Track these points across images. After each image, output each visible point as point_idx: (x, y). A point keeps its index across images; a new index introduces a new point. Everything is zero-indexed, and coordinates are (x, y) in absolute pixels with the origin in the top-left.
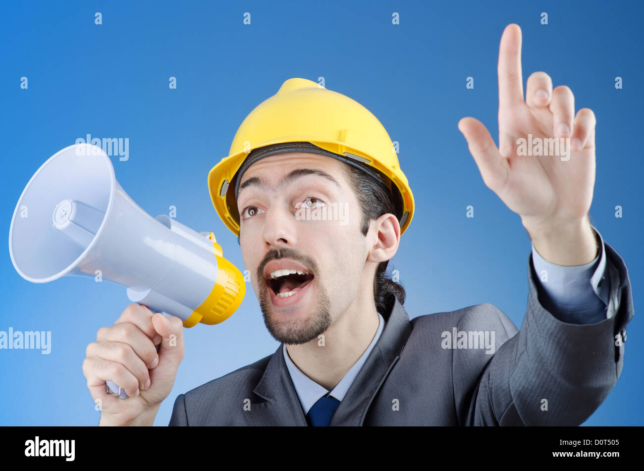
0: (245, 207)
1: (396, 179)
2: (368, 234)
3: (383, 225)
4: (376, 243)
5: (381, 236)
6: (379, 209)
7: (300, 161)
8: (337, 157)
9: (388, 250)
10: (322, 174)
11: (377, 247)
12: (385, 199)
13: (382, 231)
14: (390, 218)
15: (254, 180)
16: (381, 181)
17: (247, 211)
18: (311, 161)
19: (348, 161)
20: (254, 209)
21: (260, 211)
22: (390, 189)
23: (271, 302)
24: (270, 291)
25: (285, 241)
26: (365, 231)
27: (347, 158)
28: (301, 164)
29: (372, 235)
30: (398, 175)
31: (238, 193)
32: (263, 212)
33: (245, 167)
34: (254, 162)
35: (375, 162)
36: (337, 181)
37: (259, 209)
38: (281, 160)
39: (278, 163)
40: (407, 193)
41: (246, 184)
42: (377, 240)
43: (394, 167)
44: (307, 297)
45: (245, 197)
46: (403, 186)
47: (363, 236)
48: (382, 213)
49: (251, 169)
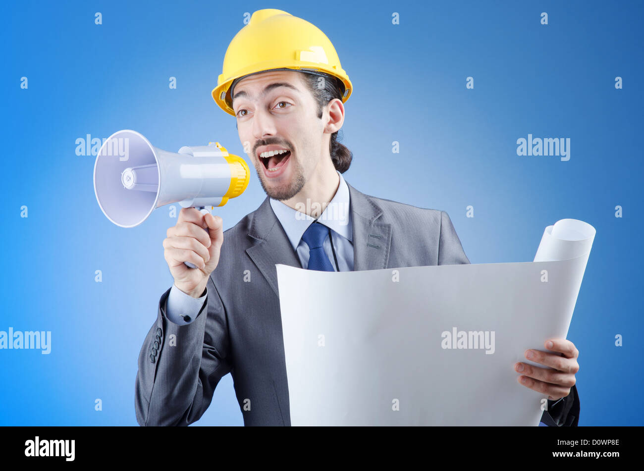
0: (239, 110)
1: (338, 75)
2: (323, 117)
3: (333, 107)
4: (329, 120)
5: (332, 115)
6: (329, 96)
7: (271, 77)
8: (296, 71)
9: (337, 123)
10: (287, 85)
11: (330, 122)
13: (332, 111)
14: (336, 102)
15: (242, 93)
16: (327, 77)
17: (240, 112)
18: (278, 77)
19: (303, 72)
20: (245, 112)
23: (264, 174)
24: (262, 165)
25: (269, 134)
26: (320, 116)
27: (302, 70)
28: (272, 79)
29: (326, 117)
30: (340, 72)
31: (233, 100)
32: (251, 112)
33: (233, 86)
35: (321, 69)
36: (299, 88)
37: (248, 111)
39: (257, 80)
40: (346, 81)
41: (238, 95)
42: (329, 118)
45: (238, 102)
47: (319, 119)
48: (331, 99)
49: (239, 84)
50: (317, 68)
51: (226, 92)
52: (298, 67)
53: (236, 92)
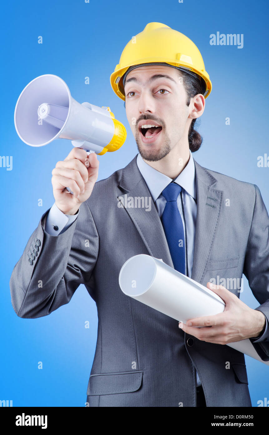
0: (129, 91)
1: (204, 76)
2: (190, 105)
3: (197, 100)
4: (193, 109)
5: (196, 105)
6: (195, 92)
7: (157, 70)
8: (175, 67)
9: (199, 112)
10: (168, 77)
11: (193, 111)
12: (198, 86)
13: (196, 102)
14: (201, 97)
15: (133, 79)
16: (196, 77)
17: (130, 94)
18: (162, 70)
19: (181, 69)
20: (133, 93)
22: (200, 80)
23: (141, 140)
24: (141, 135)
25: (150, 111)
26: (188, 104)
27: (180, 68)
28: (158, 71)
29: (192, 106)
30: (205, 74)
31: (125, 84)
32: (138, 94)
33: (129, 71)
34: (134, 69)
35: (194, 70)
36: (175, 81)
37: (135, 93)
38: (148, 69)
39: (146, 71)
40: (209, 82)
41: (130, 80)
42: (194, 107)
43: (202, 71)
44: (159, 138)
45: (129, 87)
46: (207, 80)
47: (187, 106)
48: (197, 94)
49: (132, 72)
50: (192, 68)
51: (121, 77)
52: (178, 64)
53: (128, 77)
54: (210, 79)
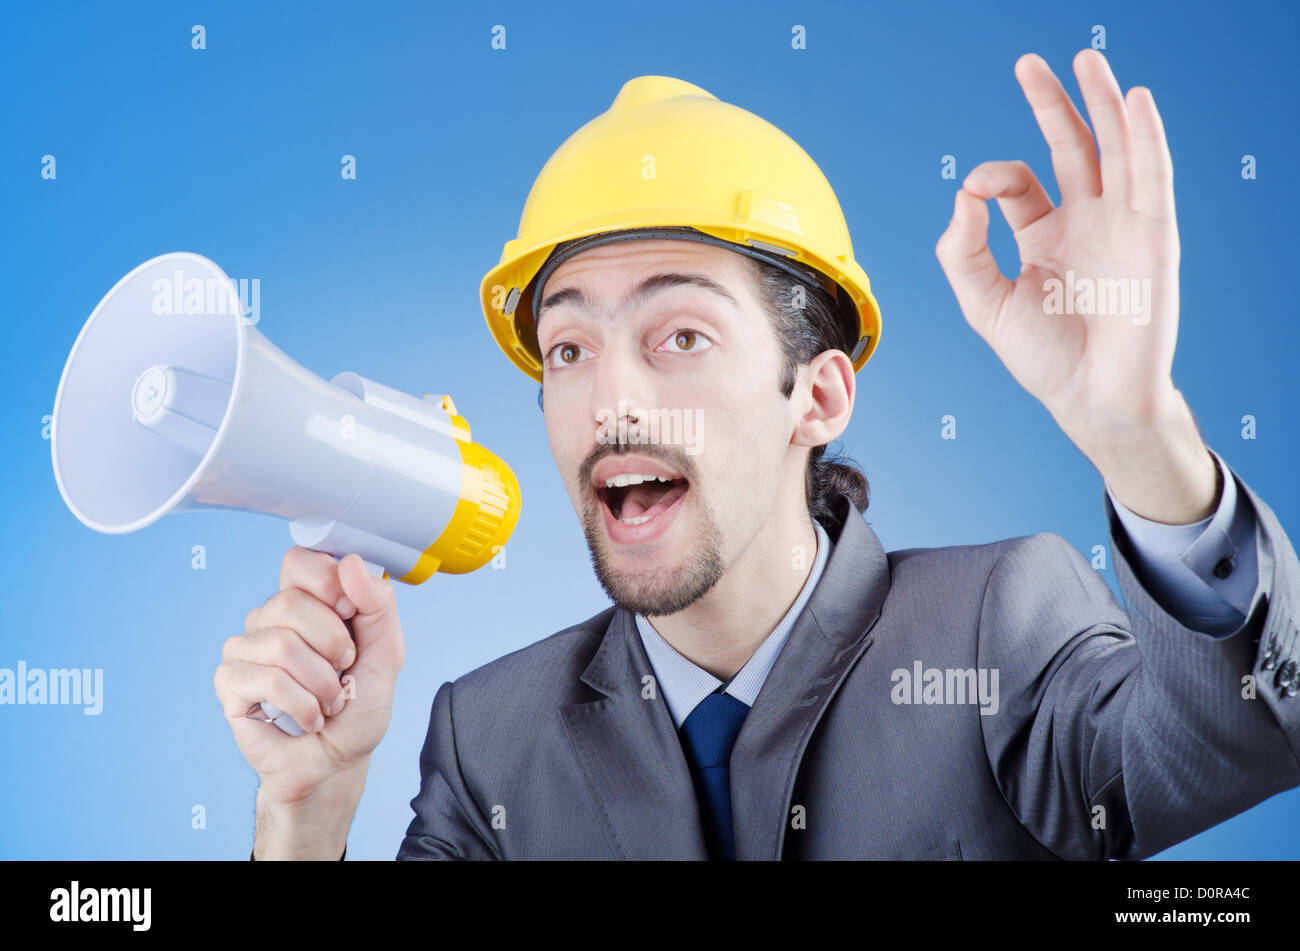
0: (558, 340)
1: (847, 282)
2: (794, 393)
3: (822, 372)
4: (810, 408)
5: (818, 394)
6: (815, 340)
8: (733, 247)
9: (832, 421)
10: (705, 283)
11: (810, 416)
12: (826, 318)
13: (820, 383)
14: (837, 359)
15: (569, 294)
16: (817, 285)
18: (681, 257)
19: (754, 254)
20: (572, 350)
21: (584, 354)
22: (835, 296)
24: (603, 511)
26: (788, 389)
27: (752, 248)
28: (663, 263)
29: (802, 395)
30: (853, 274)
31: (538, 315)
32: (591, 355)
33: (552, 266)
34: (570, 256)
35: (807, 254)
36: (734, 295)
37: (581, 350)
38: (625, 255)
39: (618, 261)
40: (867, 305)
41: (555, 300)
42: (811, 402)
43: (841, 259)
44: (676, 526)
45: (552, 323)
46: (859, 293)
47: (783, 397)
48: (821, 349)
49: (565, 269)
50: (795, 246)
51: (521, 291)
52: (742, 232)
53: (551, 290)
54: (874, 290)
